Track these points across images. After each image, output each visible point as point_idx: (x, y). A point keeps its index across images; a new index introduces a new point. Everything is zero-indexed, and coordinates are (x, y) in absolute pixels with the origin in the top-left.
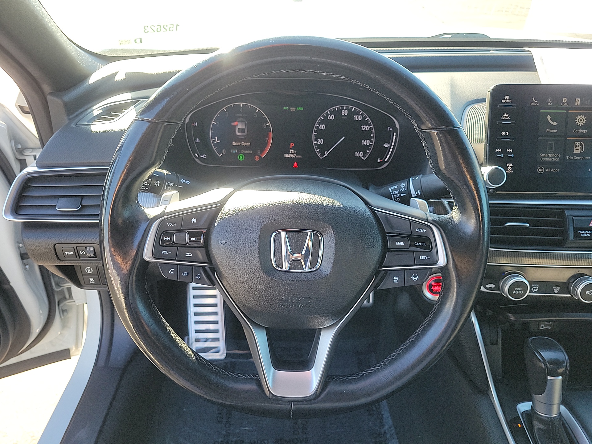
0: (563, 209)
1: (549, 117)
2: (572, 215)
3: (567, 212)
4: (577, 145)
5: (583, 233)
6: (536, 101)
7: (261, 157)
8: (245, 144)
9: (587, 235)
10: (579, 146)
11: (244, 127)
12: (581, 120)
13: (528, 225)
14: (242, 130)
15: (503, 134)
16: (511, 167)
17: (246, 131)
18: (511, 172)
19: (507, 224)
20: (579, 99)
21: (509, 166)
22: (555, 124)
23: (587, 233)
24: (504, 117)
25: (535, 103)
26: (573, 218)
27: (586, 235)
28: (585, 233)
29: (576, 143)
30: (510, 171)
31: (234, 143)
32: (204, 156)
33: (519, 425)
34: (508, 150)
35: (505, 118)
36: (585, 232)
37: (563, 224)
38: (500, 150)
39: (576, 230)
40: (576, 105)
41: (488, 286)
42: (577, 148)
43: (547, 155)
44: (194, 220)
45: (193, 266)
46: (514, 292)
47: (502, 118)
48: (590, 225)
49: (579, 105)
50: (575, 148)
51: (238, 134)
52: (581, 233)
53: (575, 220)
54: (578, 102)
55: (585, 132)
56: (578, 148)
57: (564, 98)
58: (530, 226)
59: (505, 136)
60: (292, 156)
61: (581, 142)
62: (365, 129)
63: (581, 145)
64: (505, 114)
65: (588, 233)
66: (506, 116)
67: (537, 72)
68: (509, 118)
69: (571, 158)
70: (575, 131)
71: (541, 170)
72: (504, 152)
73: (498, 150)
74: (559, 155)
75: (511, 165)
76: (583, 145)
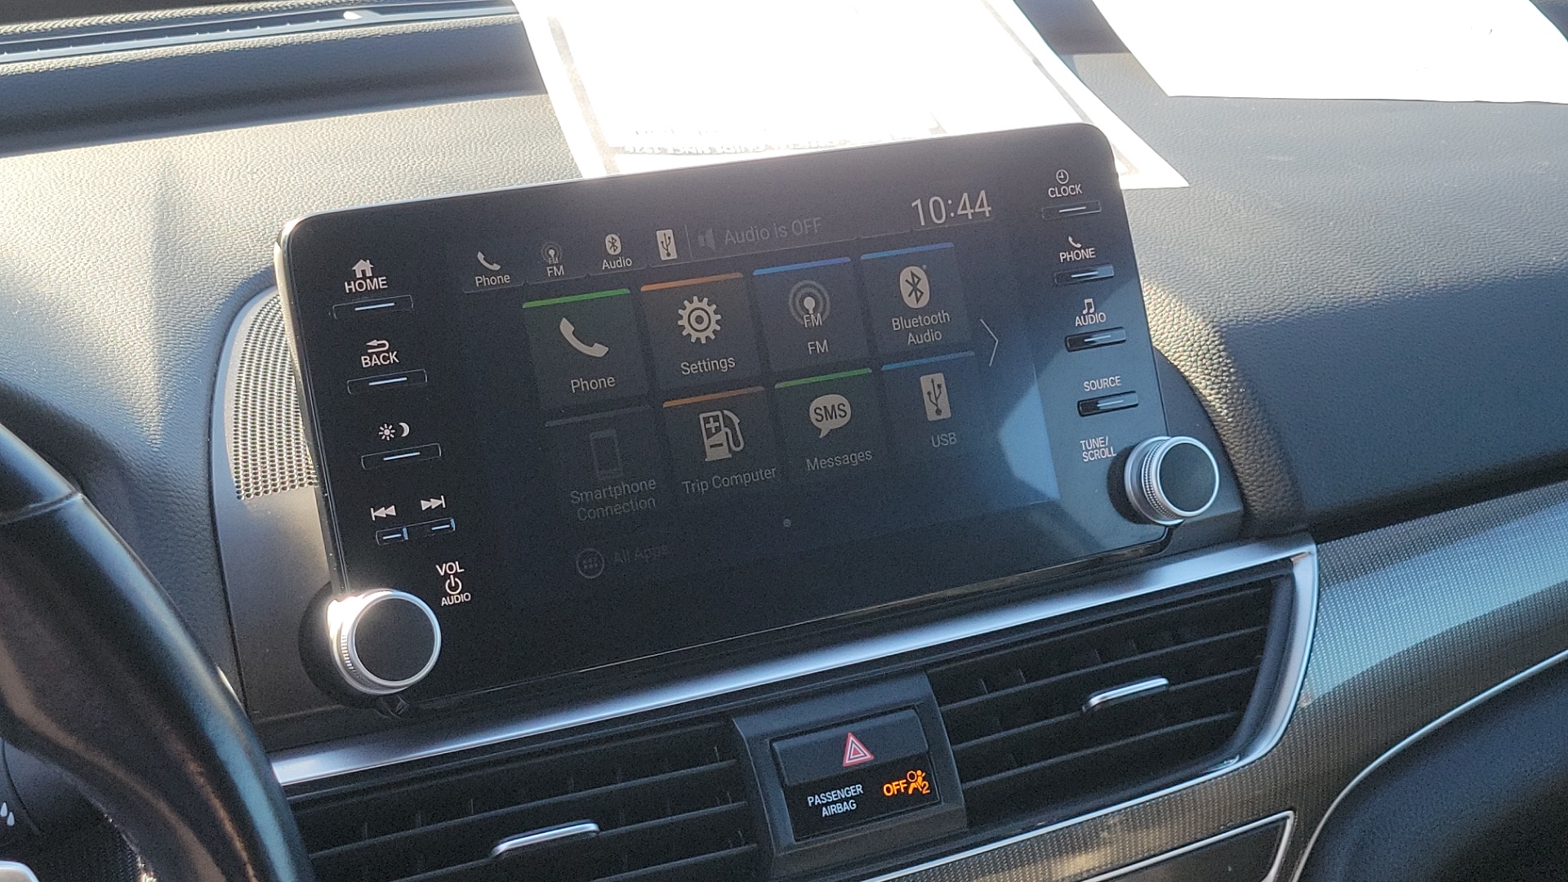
0: (726, 717)
1: (566, 328)
2: (764, 736)
3: (746, 727)
4: (712, 425)
5: (828, 804)
6: (496, 267)
9: (846, 807)
10: (718, 429)
12: (699, 320)
13: (592, 827)
15: (387, 432)
16: (456, 575)
18: (462, 598)
19: (503, 847)
20: (669, 233)
21: (447, 576)
22: (599, 351)
23: (841, 801)
24: (370, 355)
25: (491, 275)
26: (774, 744)
27: (838, 809)
28: (834, 802)
29: (707, 421)
30: (456, 597)
34: (425, 505)
35: (376, 361)
36: (832, 796)
37: (738, 783)
38: (392, 511)
39: (796, 796)
40: (664, 257)
42: (715, 440)
43: (600, 495)
47: (365, 361)
48: (847, 762)
49: (674, 256)
50: (707, 442)
52: (821, 806)
53: (784, 752)
54: (667, 245)
55: (727, 364)
56: (720, 438)
57: (608, 238)
58: (601, 829)
59: (398, 443)
61: (726, 412)
63: (728, 423)
64: (374, 343)
65: (847, 799)
66: (378, 352)
67: (547, 93)
68: (393, 357)
69: (702, 487)
70: (689, 369)
72: (408, 512)
73: (382, 513)
74: (651, 484)
75: (456, 567)
76: (736, 420)
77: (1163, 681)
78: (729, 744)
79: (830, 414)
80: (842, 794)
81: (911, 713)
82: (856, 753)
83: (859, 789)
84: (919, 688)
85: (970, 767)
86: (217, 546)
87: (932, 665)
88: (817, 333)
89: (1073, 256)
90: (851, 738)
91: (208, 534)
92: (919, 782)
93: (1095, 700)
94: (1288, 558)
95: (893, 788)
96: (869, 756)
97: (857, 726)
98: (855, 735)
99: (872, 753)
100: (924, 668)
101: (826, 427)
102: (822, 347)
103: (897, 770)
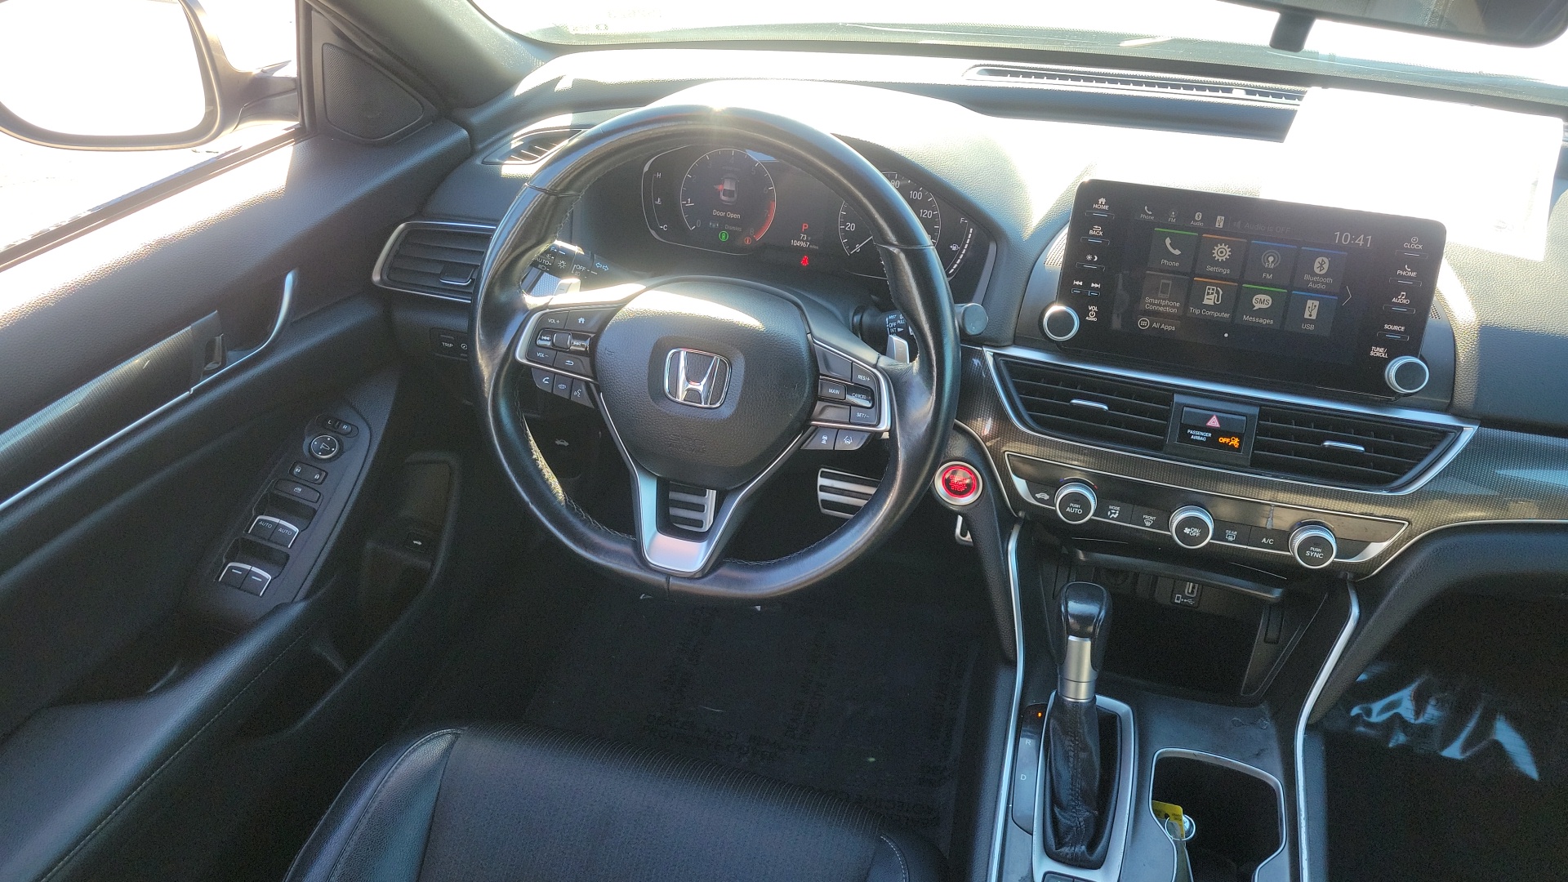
0: (1174, 392)
1: (1168, 241)
2: (1182, 403)
3: (1177, 398)
4: (1211, 291)
5: (1195, 435)
6: (1150, 213)
7: (754, 239)
8: (732, 216)
9: (1202, 439)
10: (1212, 293)
11: (734, 189)
12: (1222, 252)
13: (1106, 408)
14: (729, 193)
15: (1089, 257)
16: (1092, 311)
17: (736, 196)
18: (1094, 319)
19: (1075, 402)
20: (1223, 218)
21: (1089, 311)
22: (1177, 252)
23: (1201, 436)
24: (1093, 231)
25: (1147, 214)
26: (1185, 408)
27: (1198, 438)
28: (1198, 436)
29: (1209, 289)
30: (1092, 318)
31: (715, 213)
32: (664, 227)
33: (1040, 715)
34: (1093, 285)
35: (1094, 233)
36: (1198, 433)
37: (1164, 416)
38: (1081, 283)
39: (1184, 428)
40: (1217, 226)
41: (1038, 496)
42: (1208, 297)
43: (1156, 302)
44: (581, 320)
45: (574, 378)
46: (1068, 509)
47: (1091, 232)
48: (1208, 424)
49: (1221, 226)
50: (1206, 297)
51: (723, 198)
52: (1193, 434)
53: (1186, 411)
54: (1220, 222)
55: (1226, 271)
56: (1212, 297)
57: (1197, 214)
58: (1109, 410)
59: (1091, 262)
60: (803, 244)
61: (1218, 288)
62: (926, 215)
63: (1218, 292)
64: (1097, 227)
65: (1204, 437)
66: (1097, 230)
68: (1100, 233)
69: (1197, 312)
70: (1210, 269)
71: (1144, 323)
72: (1087, 285)
73: (1077, 283)
74: (1178, 305)
75: (1096, 309)
76: (1221, 292)
77: (1362, 449)
78: (1168, 400)
79: (1262, 302)
80: (1202, 434)
81: (1244, 418)
82: (1214, 422)
83: (1210, 435)
84: (1255, 411)
85: (1259, 446)
86: (1030, 277)
87: (1264, 405)
88: (1269, 271)
89: (1404, 273)
90: (1215, 417)
91: (1027, 272)
92: (1235, 442)
93: (1327, 443)
94: (1463, 427)
95: (1223, 440)
96: (1218, 426)
97: (1219, 414)
98: (1217, 417)
99: (1220, 424)
100: (1261, 406)
101: (1257, 306)
102: (1270, 277)
103: (1229, 435)
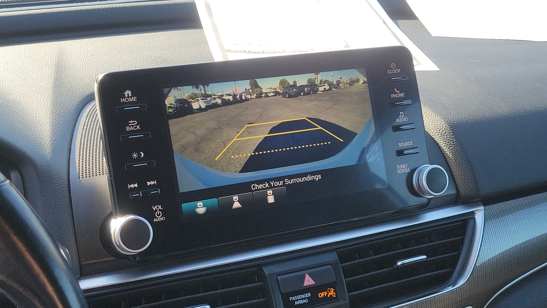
0: (260, 266)
2: (275, 274)
3: (267, 270)
5: (297, 300)
9: (304, 301)
13: (208, 306)
15: (135, 156)
16: (160, 210)
18: (162, 219)
21: (156, 210)
23: (303, 299)
24: (130, 126)
26: (278, 277)
27: (301, 302)
28: (300, 300)
30: (159, 218)
34: (149, 183)
35: (132, 128)
36: (299, 297)
38: (136, 185)
39: (286, 297)
47: (128, 129)
48: (305, 284)
52: (295, 301)
53: (282, 280)
58: (212, 307)
59: (139, 160)
64: (131, 122)
65: (305, 299)
66: (133, 125)
67: (203, 29)
68: (138, 127)
72: (142, 186)
73: (132, 186)
75: (160, 207)
77: (425, 257)
78: (262, 277)
80: (303, 296)
81: (330, 266)
82: (309, 281)
83: (309, 294)
84: (333, 257)
85: (351, 287)
87: (339, 248)
89: (396, 96)
90: (307, 276)
92: (332, 293)
93: (399, 263)
94: (473, 211)
95: (322, 295)
96: (313, 282)
97: (309, 271)
98: (308, 274)
99: (314, 281)
100: (336, 249)
103: (324, 288)
